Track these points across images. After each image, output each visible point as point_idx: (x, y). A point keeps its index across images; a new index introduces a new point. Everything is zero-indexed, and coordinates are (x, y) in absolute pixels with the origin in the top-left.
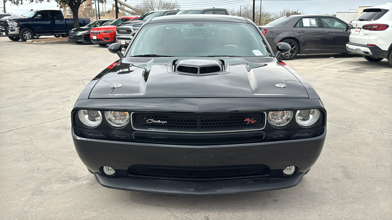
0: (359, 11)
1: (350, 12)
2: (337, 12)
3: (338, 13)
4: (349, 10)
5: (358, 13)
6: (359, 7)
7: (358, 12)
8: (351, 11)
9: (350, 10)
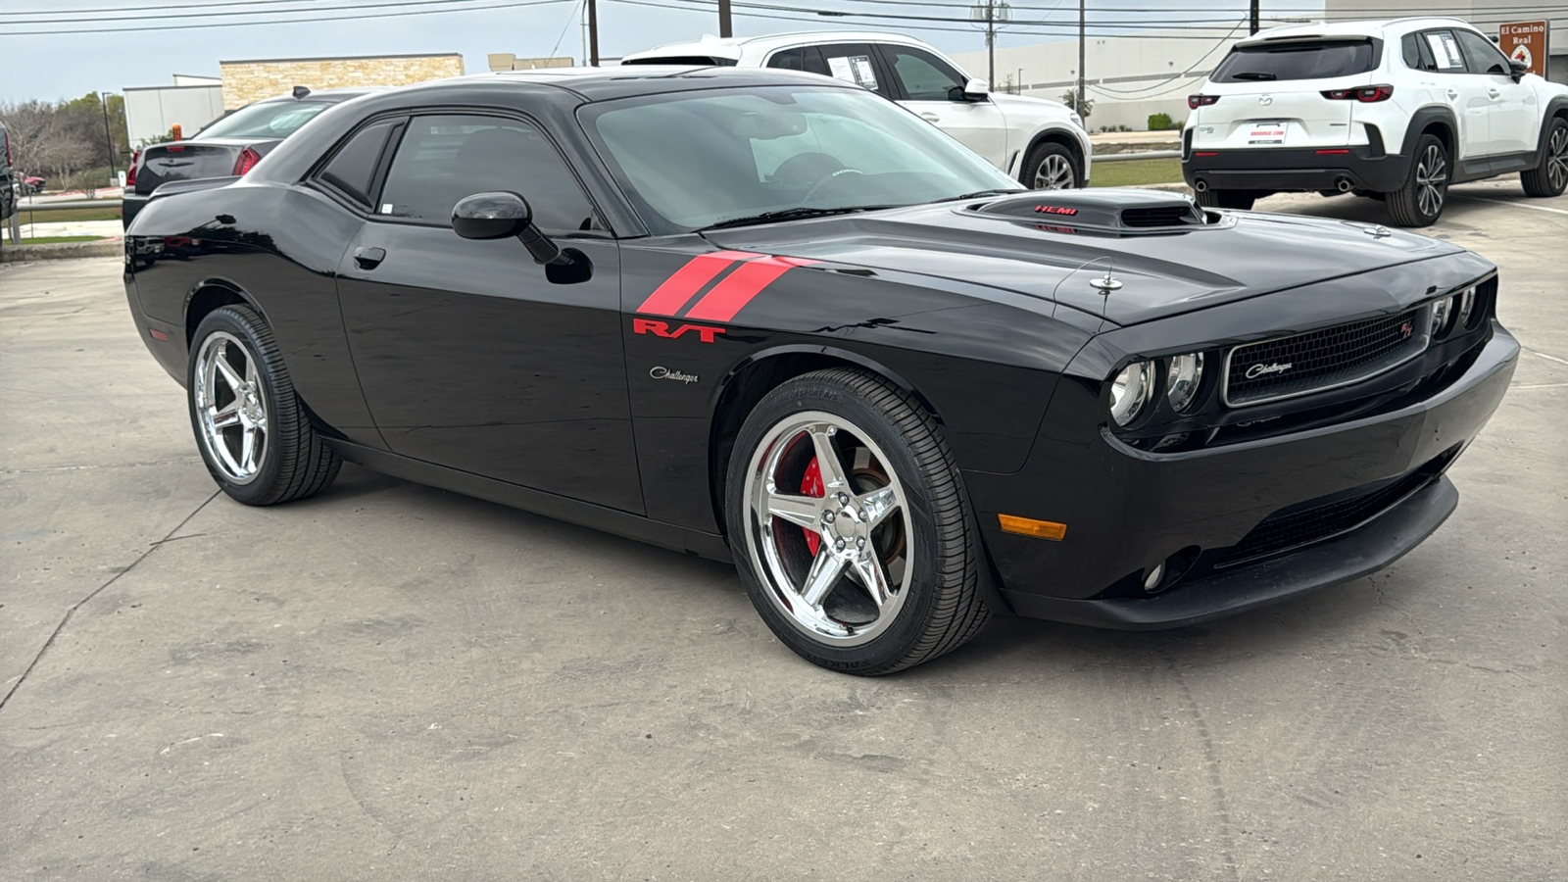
0: (227, 82)
1: (179, 85)
2: (125, 90)
3: (130, 93)
4: (173, 78)
5: (223, 89)
6: (222, 63)
7: (220, 86)
8: (182, 82)
9: (175, 76)
